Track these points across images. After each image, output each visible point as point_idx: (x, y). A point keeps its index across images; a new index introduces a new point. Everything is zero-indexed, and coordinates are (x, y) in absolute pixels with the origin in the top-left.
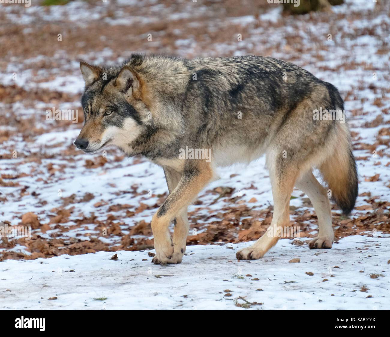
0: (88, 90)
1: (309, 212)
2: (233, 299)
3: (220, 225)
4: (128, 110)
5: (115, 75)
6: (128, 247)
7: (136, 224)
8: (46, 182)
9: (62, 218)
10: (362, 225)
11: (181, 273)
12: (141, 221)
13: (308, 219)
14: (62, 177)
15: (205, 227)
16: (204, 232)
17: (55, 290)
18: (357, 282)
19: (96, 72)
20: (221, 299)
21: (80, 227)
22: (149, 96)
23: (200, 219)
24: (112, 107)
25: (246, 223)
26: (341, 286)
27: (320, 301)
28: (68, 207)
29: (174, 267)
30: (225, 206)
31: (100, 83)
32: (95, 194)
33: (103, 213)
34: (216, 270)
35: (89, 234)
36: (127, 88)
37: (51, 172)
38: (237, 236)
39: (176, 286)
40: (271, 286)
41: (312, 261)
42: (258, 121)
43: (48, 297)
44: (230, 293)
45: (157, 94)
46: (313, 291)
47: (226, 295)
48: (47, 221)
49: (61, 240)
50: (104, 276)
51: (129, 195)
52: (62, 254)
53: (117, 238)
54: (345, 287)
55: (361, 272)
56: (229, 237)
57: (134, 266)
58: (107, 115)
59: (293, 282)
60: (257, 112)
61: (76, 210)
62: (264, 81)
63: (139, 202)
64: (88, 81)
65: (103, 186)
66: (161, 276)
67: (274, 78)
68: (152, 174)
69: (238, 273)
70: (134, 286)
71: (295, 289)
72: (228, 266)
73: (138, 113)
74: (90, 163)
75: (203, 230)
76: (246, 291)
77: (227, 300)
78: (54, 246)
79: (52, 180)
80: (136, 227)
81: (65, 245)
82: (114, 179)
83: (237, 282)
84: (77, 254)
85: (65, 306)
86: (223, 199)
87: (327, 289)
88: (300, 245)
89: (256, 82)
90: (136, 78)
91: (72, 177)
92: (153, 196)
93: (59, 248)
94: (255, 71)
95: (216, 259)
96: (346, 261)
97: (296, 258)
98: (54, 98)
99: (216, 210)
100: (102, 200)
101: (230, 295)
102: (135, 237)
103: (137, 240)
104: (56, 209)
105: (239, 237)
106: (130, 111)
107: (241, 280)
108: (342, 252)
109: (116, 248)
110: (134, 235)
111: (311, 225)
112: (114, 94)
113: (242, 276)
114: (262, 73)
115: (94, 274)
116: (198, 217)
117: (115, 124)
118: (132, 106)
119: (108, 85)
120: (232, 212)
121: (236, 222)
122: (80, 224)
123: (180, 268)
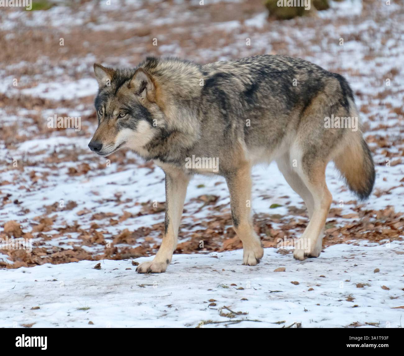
0: (101, 93)
1: (295, 220)
2: (218, 309)
3: (204, 234)
4: (142, 112)
5: (129, 77)
6: (111, 256)
7: (119, 232)
8: (28, 190)
9: (45, 226)
10: (348, 233)
11: (165, 282)
12: (124, 230)
13: (294, 227)
14: (46, 185)
15: (189, 236)
16: (188, 241)
17: (38, 300)
18: (343, 292)
19: (110, 74)
20: (206, 309)
21: (63, 236)
22: (163, 98)
23: (184, 227)
24: (126, 109)
25: (230, 231)
26: (326, 295)
27: (306, 311)
28: (51, 216)
29: (158, 276)
30: (209, 214)
31: (114, 85)
32: (78, 203)
33: (86, 221)
34: (200, 279)
35: (72, 243)
36: (141, 91)
37: (34, 180)
38: (222, 245)
39: (161, 296)
40: (256, 295)
41: (297, 270)
42: (275, 121)
43: (31, 307)
44: (215, 302)
45: (171, 97)
46: (299, 301)
47: (211, 305)
48: (30, 229)
49: (44, 249)
50: (87, 285)
51: (113, 204)
52: (45, 263)
53: (100, 247)
54: (331, 296)
55: (347, 281)
56: (213, 246)
57: (118, 275)
58: (121, 117)
59: (278, 291)
60: (274, 112)
61: (59, 218)
62: (277, 80)
63: (122, 210)
64: (102, 84)
65: (86, 194)
66: (145, 285)
67: (286, 77)
68: (135, 182)
69: (223, 283)
70: (117, 295)
71: (280, 299)
72: (212, 276)
73: (152, 115)
74: (73, 171)
75: (187, 239)
76: (230, 300)
77: (211, 310)
78: (36, 255)
79: (34, 188)
80: (119, 236)
81: (48, 253)
82: (98, 187)
83: (222, 291)
84: (59, 263)
85: (48, 316)
86: (208, 207)
87: (312, 299)
88: (285, 254)
89: (270, 82)
90: (151, 81)
91: (55, 185)
92: (137, 204)
93: (42, 257)
94: (267, 71)
95: (200, 268)
96: (332, 270)
97: (281, 267)
98: (37, 105)
99: (201, 219)
100: (85, 208)
101: (215, 305)
102: (118, 246)
103: (120, 248)
104: (39, 217)
105: (224, 246)
106: (144, 114)
107: (226, 289)
108: (328, 261)
109: (98, 257)
110: (118, 243)
111: (297, 233)
112: (128, 97)
113: (226, 286)
114: (274, 72)
115: (78, 283)
116: (183, 226)
117: (129, 126)
118: (146, 109)
119: (122, 88)
120: (216, 220)
121: (220, 231)
122: (63, 232)
123: (164, 278)
